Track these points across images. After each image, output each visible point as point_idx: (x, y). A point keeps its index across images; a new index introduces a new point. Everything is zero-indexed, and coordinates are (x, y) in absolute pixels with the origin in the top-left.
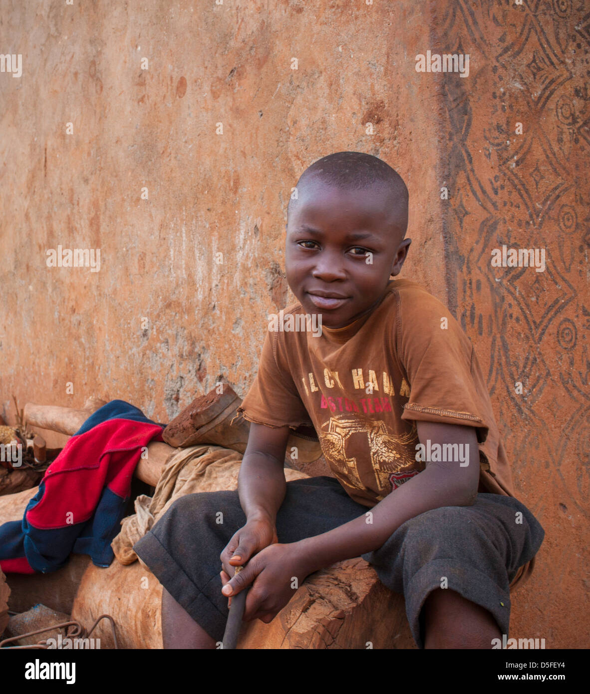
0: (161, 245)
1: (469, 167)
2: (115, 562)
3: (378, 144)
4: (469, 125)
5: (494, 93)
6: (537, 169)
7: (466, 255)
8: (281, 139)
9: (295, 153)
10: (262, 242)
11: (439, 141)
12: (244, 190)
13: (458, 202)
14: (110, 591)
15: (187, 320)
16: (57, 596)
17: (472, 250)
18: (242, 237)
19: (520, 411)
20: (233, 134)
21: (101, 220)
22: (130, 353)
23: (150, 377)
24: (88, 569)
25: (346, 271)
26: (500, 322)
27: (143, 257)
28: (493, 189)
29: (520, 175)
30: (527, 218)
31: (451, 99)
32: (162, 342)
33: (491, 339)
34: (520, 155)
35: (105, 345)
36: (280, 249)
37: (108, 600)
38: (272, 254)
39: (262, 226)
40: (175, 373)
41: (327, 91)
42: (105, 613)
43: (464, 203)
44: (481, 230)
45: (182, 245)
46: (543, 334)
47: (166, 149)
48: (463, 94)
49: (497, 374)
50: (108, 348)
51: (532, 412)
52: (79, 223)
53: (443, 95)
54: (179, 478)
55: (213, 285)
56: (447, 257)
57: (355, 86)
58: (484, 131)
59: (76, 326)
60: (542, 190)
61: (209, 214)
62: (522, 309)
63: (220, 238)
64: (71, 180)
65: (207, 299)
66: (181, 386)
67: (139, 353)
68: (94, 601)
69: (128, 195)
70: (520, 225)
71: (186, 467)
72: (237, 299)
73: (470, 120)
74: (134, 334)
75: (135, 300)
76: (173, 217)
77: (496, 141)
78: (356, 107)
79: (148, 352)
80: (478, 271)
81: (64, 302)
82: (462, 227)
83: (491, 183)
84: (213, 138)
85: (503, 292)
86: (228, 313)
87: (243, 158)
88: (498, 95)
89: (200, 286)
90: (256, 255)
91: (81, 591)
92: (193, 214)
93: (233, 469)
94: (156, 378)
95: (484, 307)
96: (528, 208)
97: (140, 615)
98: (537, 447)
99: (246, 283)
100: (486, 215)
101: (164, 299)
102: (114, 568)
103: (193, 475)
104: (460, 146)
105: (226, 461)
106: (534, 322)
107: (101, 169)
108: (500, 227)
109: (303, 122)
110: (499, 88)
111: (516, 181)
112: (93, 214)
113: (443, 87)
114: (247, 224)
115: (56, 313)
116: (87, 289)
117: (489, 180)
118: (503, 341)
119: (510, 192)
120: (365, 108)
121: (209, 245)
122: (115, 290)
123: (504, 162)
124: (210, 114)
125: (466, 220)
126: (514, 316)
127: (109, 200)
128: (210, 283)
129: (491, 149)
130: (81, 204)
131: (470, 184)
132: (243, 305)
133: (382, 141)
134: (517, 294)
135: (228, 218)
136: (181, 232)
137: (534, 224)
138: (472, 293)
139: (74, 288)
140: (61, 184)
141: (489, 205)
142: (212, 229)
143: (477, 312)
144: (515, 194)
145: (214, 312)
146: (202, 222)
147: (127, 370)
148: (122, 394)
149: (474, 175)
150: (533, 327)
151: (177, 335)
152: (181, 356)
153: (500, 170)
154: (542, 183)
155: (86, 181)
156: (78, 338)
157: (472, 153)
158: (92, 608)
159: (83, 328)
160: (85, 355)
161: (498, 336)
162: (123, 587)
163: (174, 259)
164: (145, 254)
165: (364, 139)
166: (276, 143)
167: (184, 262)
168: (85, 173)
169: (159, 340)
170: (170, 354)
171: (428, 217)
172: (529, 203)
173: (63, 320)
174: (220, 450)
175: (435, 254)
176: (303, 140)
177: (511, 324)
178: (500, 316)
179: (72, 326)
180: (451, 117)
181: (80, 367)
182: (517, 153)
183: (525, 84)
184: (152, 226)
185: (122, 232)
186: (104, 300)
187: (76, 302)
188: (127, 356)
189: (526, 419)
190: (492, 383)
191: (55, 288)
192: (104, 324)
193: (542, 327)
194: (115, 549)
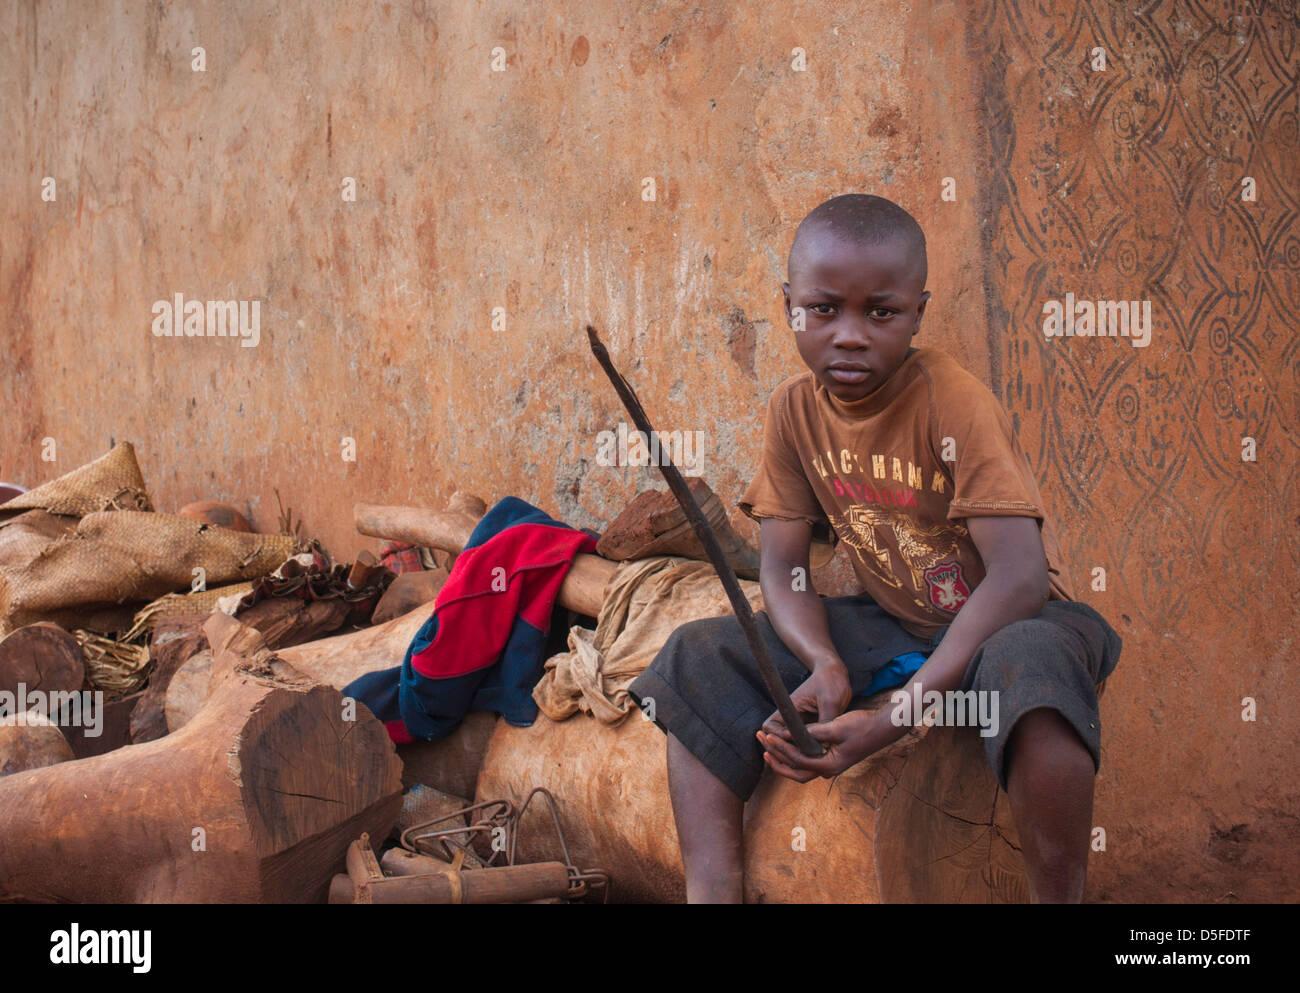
0: (547, 274)
1: (1013, 199)
2: (540, 718)
3: (891, 162)
4: (1012, 146)
5: (1041, 104)
6: (1091, 198)
7: (1011, 310)
8: (745, 141)
9: (767, 162)
10: (716, 278)
11: (978, 168)
12: (687, 205)
13: (1001, 246)
14: (541, 757)
15: (594, 381)
16: (441, 773)
17: (1017, 304)
18: (684, 270)
19: (1076, 502)
20: (668, 126)
21: (438, 231)
22: (493, 425)
23: (529, 461)
24: (497, 731)
25: (869, 338)
26: (1052, 392)
27: (514, 288)
28: (1041, 225)
29: (1072, 206)
30: (1081, 260)
31: (993, 115)
32: (549, 411)
33: (1041, 414)
34: (1071, 181)
35: (447, 413)
36: (745, 290)
37: (540, 768)
38: (732, 296)
39: (716, 257)
40: (572, 455)
41: (816, 84)
42: (535, 786)
43: (1009, 245)
44: (1028, 277)
45: (584, 274)
46: (1100, 405)
47: (554, 136)
48: (1006, 107)
49: (1049, 457)
50: (453, 417)
51: (1089, 502)
52: (395, 230)
53: (983, 109)
54: (634, 602)
55: (637, 334)
56: (989, 314)
57: (858, 84)
58: (1030, 153)
59: (391, 384)
60: (1096, 223)
61: (628, 233)
62: (1075, 375)
63: (648, 268)
64: (380, 166)
65: (627, 352)
66: (583, 473)
67: (509, 426)
68: (516, 771)
69: (487, 197)
70: (1072, 269)
71: (641, 587)
72: (676, 355)
73: (1013, 140)
74: (500, 398)
75: (502, 349)
76: (568, 234)
77: (1044, 165)
78: (861, 112)
79: (525, 424)
80: (1025, 330)
81: (368, 348)
82: (1005, 276)
83: (1039, 218)
84: (635, 128)
85: (1055, 354)
86: (660, 373)
87: (685, 163)
88: (1045, 105)
89: (615, 334)
90: (707, 296)
91: (490, 761)
92: (603, 232)
93: (710, 586)
94: (539, 462)
95: (1033, 374)
96: (1081, 247)
97: (595, 783)
98: (1096, 547)
99: (690, 333)
100: (1034, 259)
101: (554, 350)
102: (540, 725)
103: (656, 597)
104: (1002, 173)
105: (698, 577)
106: (1091, 391)
107: (436, 155)
108: (1050, 274)
109: (780, 122)
110: (1046, 97)
111: (1067, 215)
112: (422, 220)
113: (983, 100)
114: (691, 253)
115: (352, 364)
116: (412, 330)
117: (1037, 214)
118: (1055, 416)
119: (1061, 229)
120: (873, 114)
121: (629, 278)
122: (466, 333)
123: (1053, 189)
124: (629, 94)
125: (1011, 266)
126: (1067, 384)
127: (453, 202)
128: (632, 330)
129: (1038, 175)
130: (399, 203)
131: (1014, 221)
132: (686, 363)
133: (898, 159)
134: (1070, 356)
135: (661, 242)
136: (582, 256)
137: (1089, 267)
138: (1018, 358)
139: (387, 328)
140: (361, 171)
141: (1037, 246)
142: (635, 256)
143: (1025, 381)
144: (1066, 231)
145: (638, 371)
146: (617, 244)
147: (487, 449)
148: (478, 484)
149: (1019, 209)
150: (1089, 397)
151: (575, 401)
152: (584, 431)
153: (1049, 201)
154: (1097, 214)
155: (409, 170)
156: (395, 401)
157: (1016, 182)
158: (512, 781)
159: (405, 388)
160: (409, 428)
161: (1050, 409)
162: (562, 749)
163: (571, 294)
164: (518, 285)
165: (871, 153)
166: (737, 147)
167: (587, 299)
168: (407, 157)
169: (545, 408)
170: (563, 427)
171: (965, 262)
172: (1082, 242)
173: (367, 374)
174: (687, 563)
175: (973, 310)
176: (779, 147)
177: (1064, 393)
178: (1052, 383)
179: (385, 384)
180: (992, 138)
181: (401, 444)
182: (1067, 178)
183: (1077, 90)
184: (531, 244)
185: (476, 250)
186: (445, 348)
187: (392, 349)
188: (488, 430)
189: (1083, 512)
190: (1044, 469)
191: (348, 326)
192: (444, 382)
193: (1099, 396)
194: (538, 701)
